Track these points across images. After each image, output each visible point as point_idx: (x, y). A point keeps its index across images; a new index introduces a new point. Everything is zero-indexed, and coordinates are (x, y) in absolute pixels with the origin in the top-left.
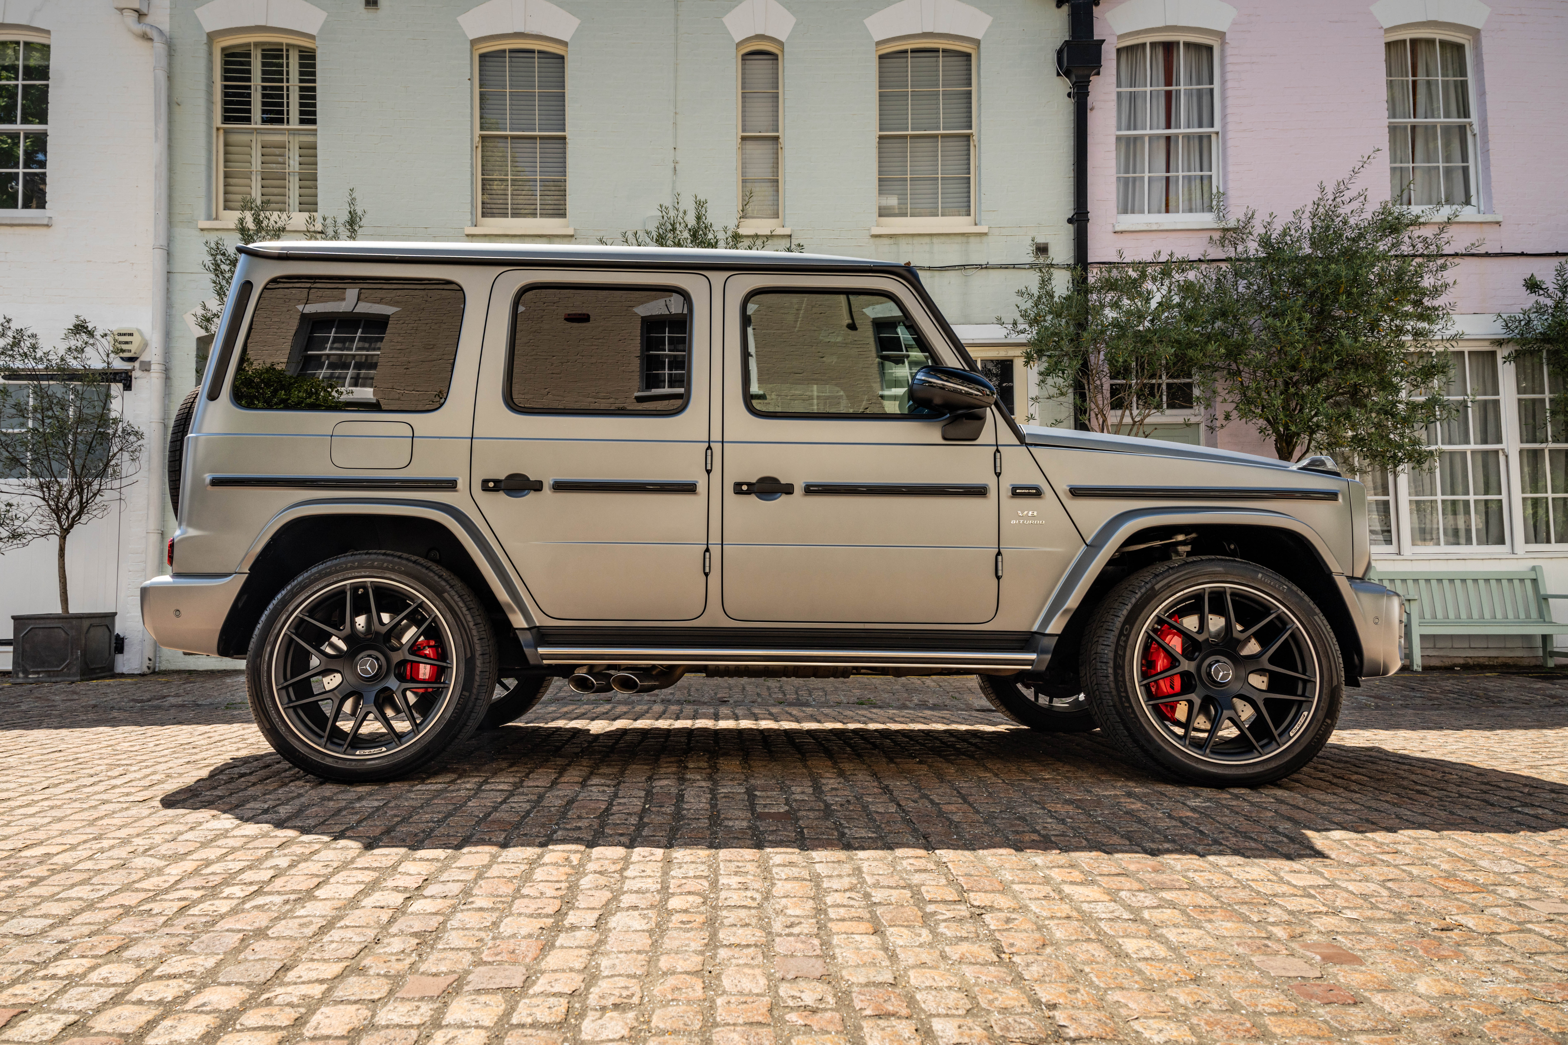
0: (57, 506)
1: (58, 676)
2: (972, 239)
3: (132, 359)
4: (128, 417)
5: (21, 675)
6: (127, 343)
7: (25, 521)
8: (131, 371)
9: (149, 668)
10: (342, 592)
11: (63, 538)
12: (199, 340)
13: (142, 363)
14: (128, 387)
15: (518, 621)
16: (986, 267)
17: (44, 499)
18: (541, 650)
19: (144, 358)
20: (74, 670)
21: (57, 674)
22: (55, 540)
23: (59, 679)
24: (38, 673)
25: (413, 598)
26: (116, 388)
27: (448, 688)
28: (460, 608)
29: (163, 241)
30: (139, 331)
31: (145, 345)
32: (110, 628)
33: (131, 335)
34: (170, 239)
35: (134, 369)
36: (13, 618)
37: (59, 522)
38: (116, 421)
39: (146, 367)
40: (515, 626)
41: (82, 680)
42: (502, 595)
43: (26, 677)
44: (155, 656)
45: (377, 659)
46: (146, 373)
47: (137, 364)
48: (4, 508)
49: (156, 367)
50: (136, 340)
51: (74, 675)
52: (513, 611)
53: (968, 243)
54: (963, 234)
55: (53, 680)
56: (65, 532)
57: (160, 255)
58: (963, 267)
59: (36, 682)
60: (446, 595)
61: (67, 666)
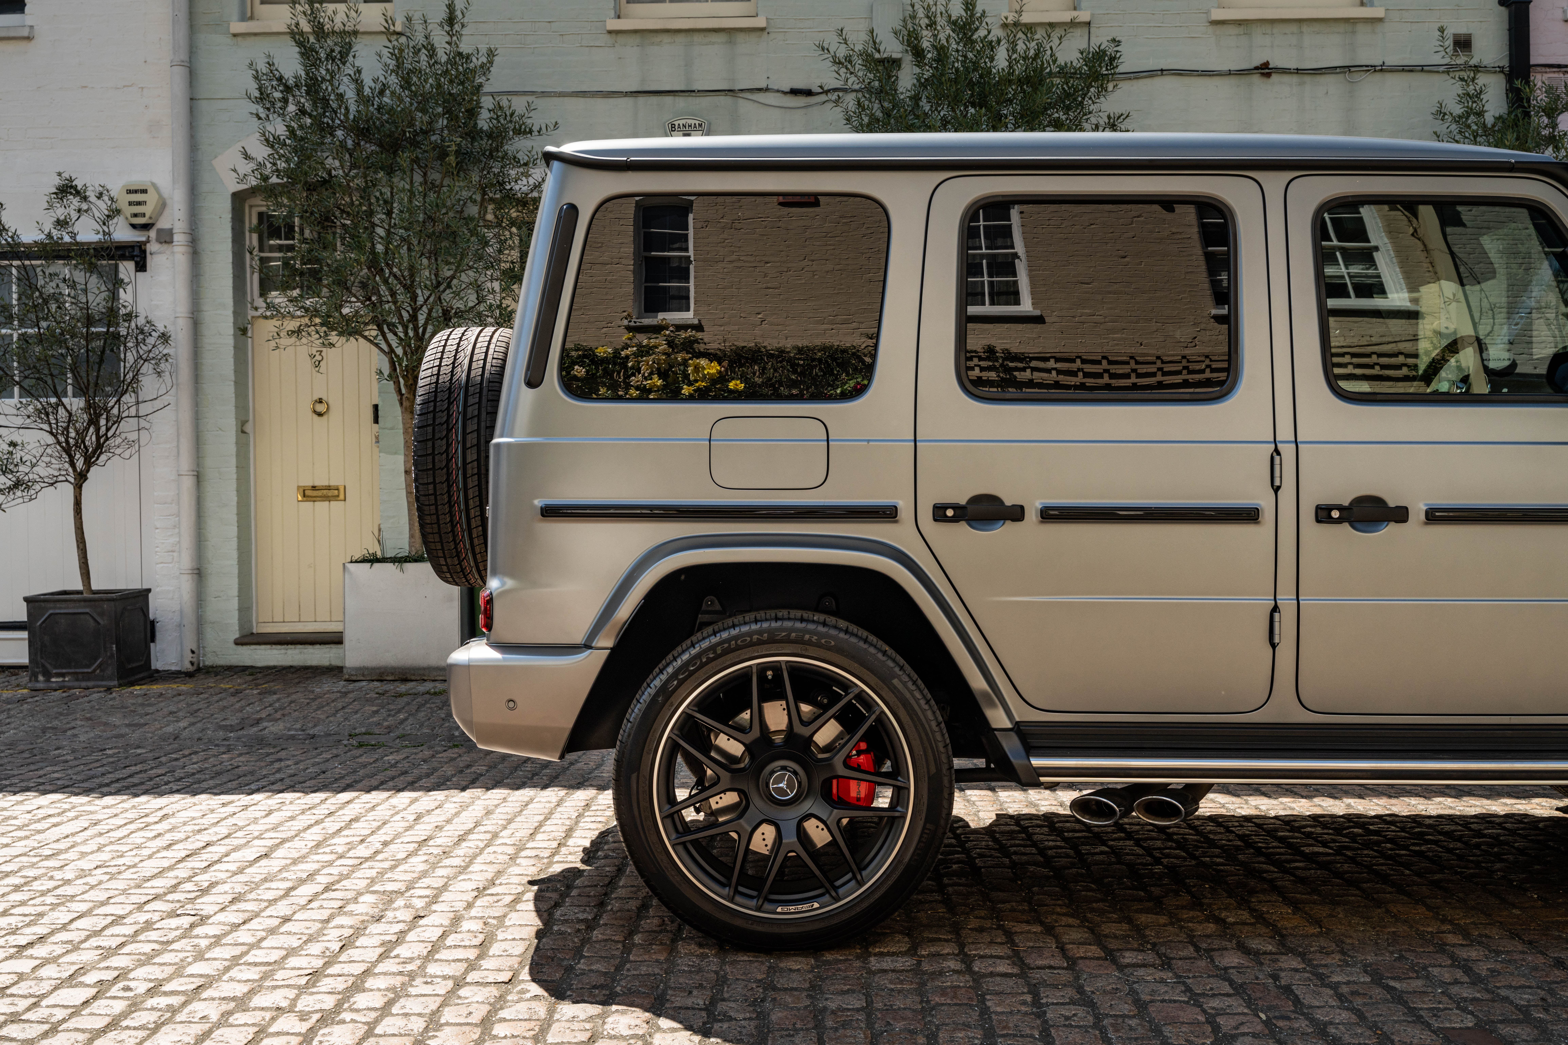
0: (67, 442)
1: (89, 680)
2: (1360, 27)
3: (146, 227)
4: (144, 309)
5: (41, 678)
6: (139, 203)
7: (33, 466)
8: (145, 243)
9: (192, 663)
10: (745, 675)
11: (78, 487)
12: (235, 195)
13: (160, 231)
14: (141, 267)
15: (998, 719)
16: (1381, 69)
17: (51, 433)
18: (1036, 762)
19: (163, 223)
20: (109, 671)
21: (87, 677)
22: (67, 491)
23: (90, 684)
24: (63, 675)
25: (846, 686)
26: (126, 269)
27: (904, 817)
28: (917, 701)
29: (183, 56)
30: (154, 185)
31: (163, 205)
32: (145, 610)
33: (144, 191)
34: (192, 50)
35: (148, 241)
36: (26, 599)
37: (73, 464)
38: (129, 317)
39: (166, 238)
40: (994, 725)
41: (120, 685)
42: (977, 682)
43: (48, 680)
44: (199, 647)
45: (795, 773)
46: (165, 246)
47: (153, 234)
48: (6, 448)
49: (179, 238)
50: (151, 199)
51: (110, 679)
52: (992, 705)
53: (1354, 32)
54: (1347, 20)
55: (84, 684)
56: (81, 477)
57: (180, 73)
58: (1347, 69)
59: (62, 688)
60: (895, 681)
61: (99, 666)
